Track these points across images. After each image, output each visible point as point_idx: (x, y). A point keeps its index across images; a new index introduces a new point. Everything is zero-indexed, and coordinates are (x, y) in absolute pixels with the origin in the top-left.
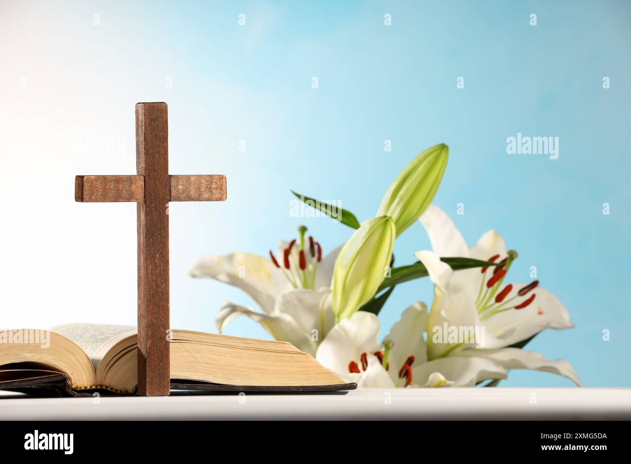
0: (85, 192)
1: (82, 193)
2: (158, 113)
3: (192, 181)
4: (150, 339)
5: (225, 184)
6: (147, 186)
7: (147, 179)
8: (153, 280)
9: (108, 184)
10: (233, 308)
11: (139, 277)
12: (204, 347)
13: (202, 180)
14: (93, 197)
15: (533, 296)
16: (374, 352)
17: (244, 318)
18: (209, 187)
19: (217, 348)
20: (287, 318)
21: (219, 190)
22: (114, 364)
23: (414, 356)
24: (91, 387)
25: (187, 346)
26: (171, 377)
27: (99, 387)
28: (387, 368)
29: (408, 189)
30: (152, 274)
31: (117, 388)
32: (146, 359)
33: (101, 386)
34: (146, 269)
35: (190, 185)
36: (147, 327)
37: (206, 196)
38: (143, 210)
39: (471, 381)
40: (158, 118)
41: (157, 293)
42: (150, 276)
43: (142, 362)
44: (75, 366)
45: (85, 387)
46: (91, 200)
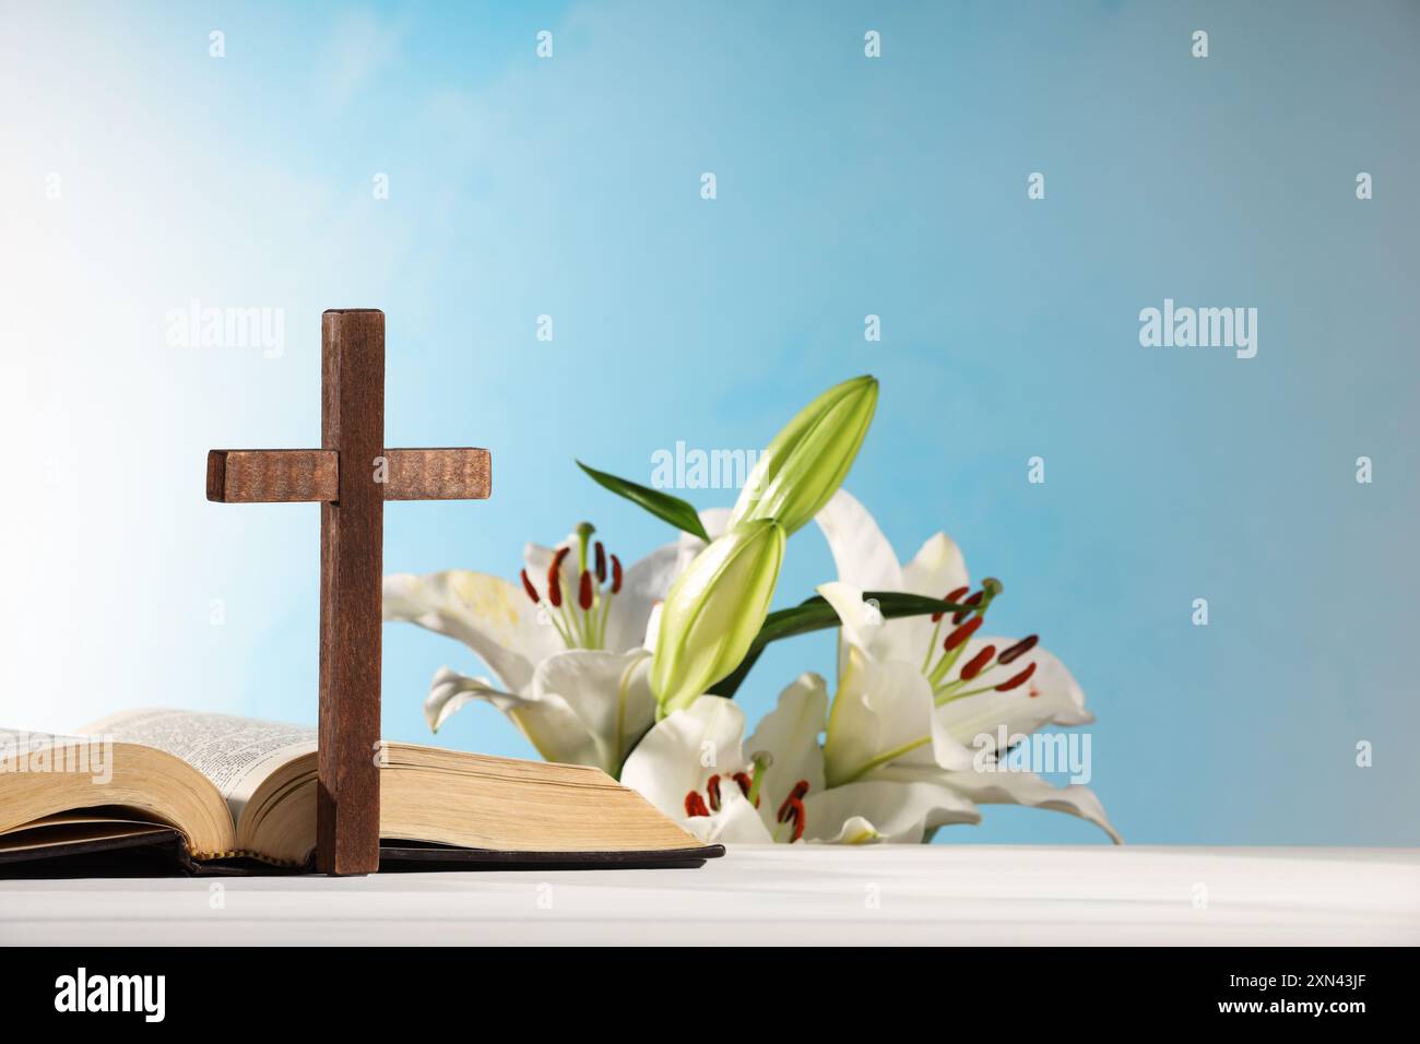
0: (228, 484)
1: (223, 485)
2: (368, 332)
3: (427, 460)
4: (344, 764)
5: (488, 466)
6: (343, 471)
7: (343, 457)
8: (351, 653)
9: (273, 468)
10: (458, 685)
11: (323, 644)
12: (442, 777)
13: (447, 459)
14: (243, 493)
15: (1032, 668)
16: (733, 774)
17: (480, 703)
18: (458, 472)
19: (464, 779)
20: (558, 702)
21: (477, 477)
22: (272, 807)
23: (807, 780)
24: (226, 854)
25: (407, 774)
26: (382, 836)
27: (242, 854)
28: (757, 805)
29: (800, 463)
30: (350, 639)
31: (275, 857)
32: (336, 803)
33: (246, 852)
34: (339, 630)
35: (423, 468)
36: (338, 742)
37: (455, 489)
38: (335, 516)
39: (914, 829)
40: (366, 340)
41: (359, 677)
42: (345, 643)
43: (325, 807)
44: (198, 815)
45: (216, 855)
46: (238, 499)
